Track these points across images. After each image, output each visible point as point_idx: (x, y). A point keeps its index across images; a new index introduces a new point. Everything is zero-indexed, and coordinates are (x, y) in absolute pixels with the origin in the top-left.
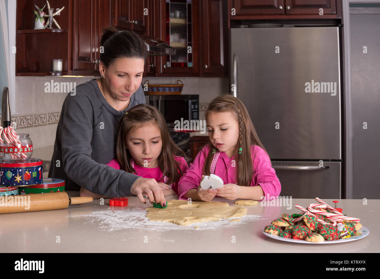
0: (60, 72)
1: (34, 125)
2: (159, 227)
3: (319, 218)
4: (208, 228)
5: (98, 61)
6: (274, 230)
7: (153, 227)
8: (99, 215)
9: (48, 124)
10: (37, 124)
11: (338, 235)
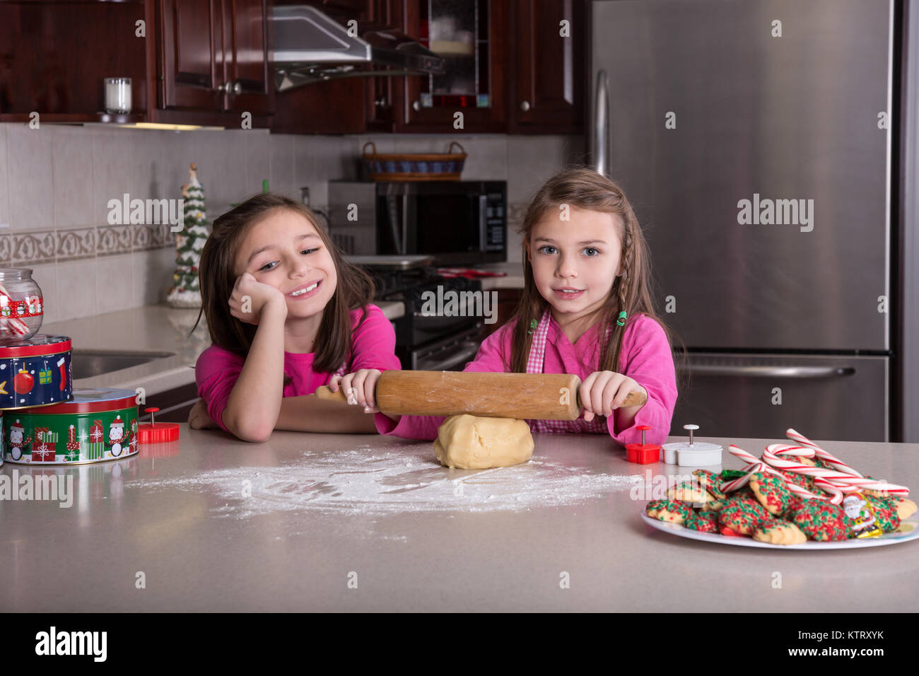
0: (126, 112)
1: (57, 256)
2: (374, 504)
3: (794, 481)
4: (500, 508)
5: (233, 86)
6: (671, 511)
7: (358, 505)
8: (218, 479)
9: (100, 255)
10: (66, 256)
11: (845, 527)
